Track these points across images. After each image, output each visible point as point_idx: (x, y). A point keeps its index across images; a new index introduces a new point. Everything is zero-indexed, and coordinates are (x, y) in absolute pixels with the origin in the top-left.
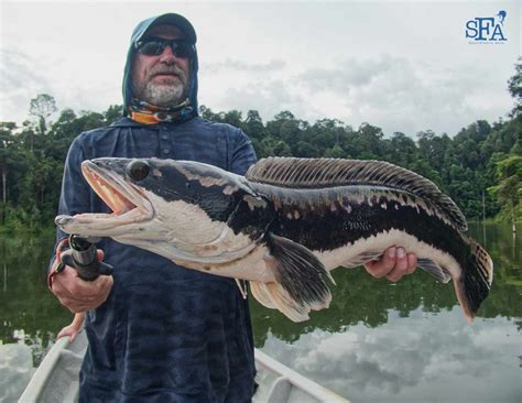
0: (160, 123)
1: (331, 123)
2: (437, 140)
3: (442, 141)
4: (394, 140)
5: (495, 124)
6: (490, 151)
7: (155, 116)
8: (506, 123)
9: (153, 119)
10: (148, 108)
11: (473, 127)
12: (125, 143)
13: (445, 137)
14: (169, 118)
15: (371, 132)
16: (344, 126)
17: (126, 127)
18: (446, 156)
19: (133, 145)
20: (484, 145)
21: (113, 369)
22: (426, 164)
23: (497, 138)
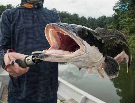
0: (33, 8)
1: (66, 12)
2: (92, 19)
3: (94, 20)
4: (82, 18)
5: (108, 17)
6: (106, 23)
7: (32, 5)
8: (110, 17)
9: (31, 7)
10: (29, 3)
11: (102, 17)
12: (22, 14)
13: (95, 18)
14: (36, 6)
15: (76, 15)
16: (69, 13)
17: (22, 9)
18: (95, 23)
19: (24, 14)
20: (104, 22)
21: (20, 87)
22: (89, 25)
23: (108, 20)
